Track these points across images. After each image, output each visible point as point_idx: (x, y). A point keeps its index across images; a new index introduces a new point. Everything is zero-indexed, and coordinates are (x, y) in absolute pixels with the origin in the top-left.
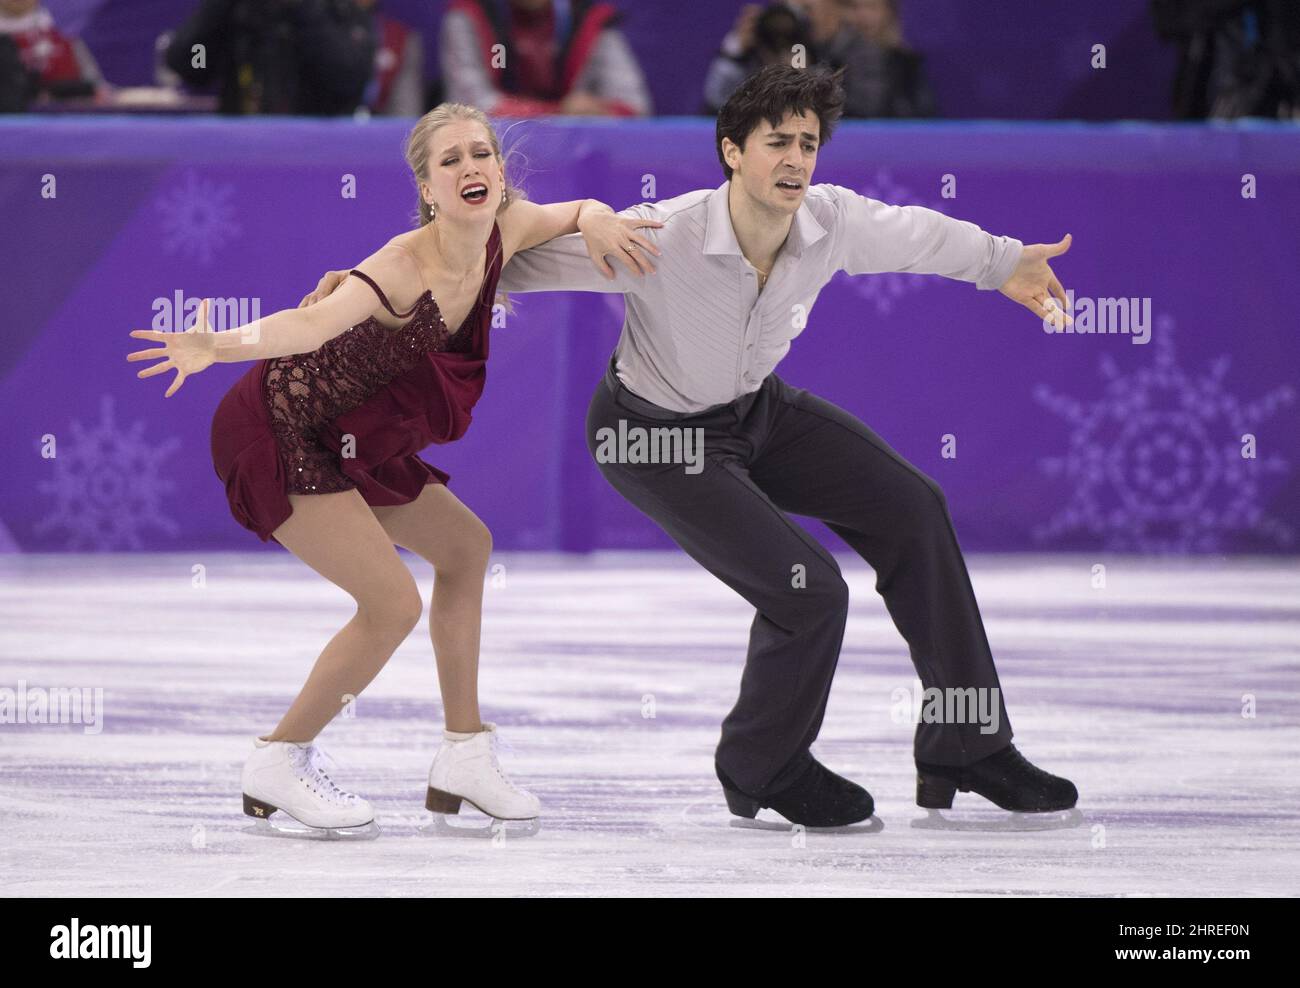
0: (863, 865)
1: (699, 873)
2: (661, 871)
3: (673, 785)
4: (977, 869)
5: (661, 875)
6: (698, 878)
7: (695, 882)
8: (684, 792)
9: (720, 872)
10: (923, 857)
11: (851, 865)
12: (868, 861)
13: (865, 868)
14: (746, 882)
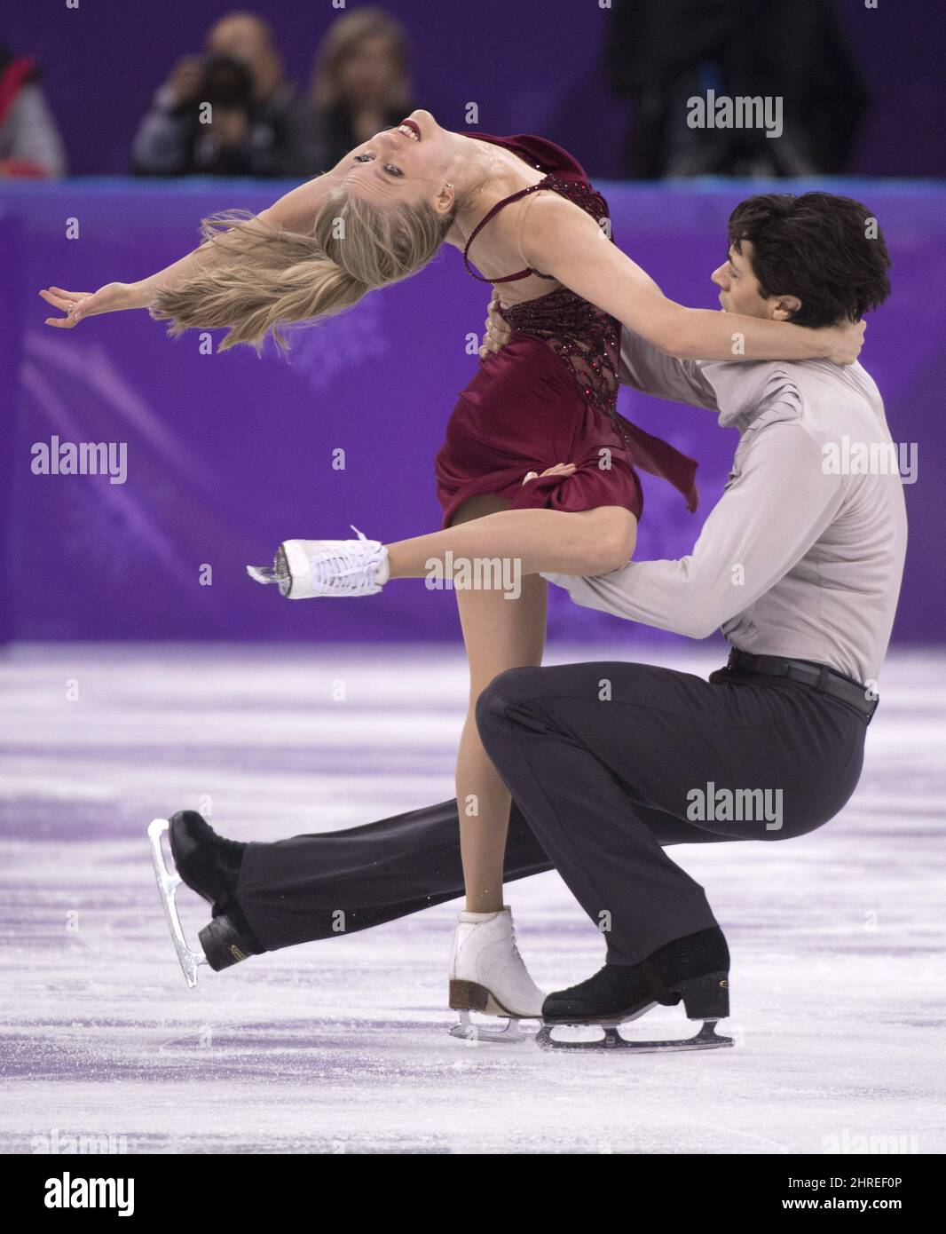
0: (300, 980)
1: (124, 991)
2: (84, 988)
3: (96, 896)
4: (423, 985)
5: (82, 992)
6: (122, 996)
7: (120, 1000)
8: (108, 904)
9: (148, 989)
10: (365, 972)
11: (287, 980)
12: (305, 976)
13: (304, 984)
14: (175, 1000)
